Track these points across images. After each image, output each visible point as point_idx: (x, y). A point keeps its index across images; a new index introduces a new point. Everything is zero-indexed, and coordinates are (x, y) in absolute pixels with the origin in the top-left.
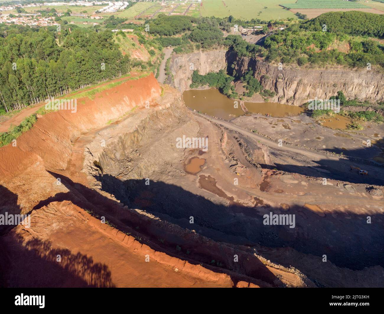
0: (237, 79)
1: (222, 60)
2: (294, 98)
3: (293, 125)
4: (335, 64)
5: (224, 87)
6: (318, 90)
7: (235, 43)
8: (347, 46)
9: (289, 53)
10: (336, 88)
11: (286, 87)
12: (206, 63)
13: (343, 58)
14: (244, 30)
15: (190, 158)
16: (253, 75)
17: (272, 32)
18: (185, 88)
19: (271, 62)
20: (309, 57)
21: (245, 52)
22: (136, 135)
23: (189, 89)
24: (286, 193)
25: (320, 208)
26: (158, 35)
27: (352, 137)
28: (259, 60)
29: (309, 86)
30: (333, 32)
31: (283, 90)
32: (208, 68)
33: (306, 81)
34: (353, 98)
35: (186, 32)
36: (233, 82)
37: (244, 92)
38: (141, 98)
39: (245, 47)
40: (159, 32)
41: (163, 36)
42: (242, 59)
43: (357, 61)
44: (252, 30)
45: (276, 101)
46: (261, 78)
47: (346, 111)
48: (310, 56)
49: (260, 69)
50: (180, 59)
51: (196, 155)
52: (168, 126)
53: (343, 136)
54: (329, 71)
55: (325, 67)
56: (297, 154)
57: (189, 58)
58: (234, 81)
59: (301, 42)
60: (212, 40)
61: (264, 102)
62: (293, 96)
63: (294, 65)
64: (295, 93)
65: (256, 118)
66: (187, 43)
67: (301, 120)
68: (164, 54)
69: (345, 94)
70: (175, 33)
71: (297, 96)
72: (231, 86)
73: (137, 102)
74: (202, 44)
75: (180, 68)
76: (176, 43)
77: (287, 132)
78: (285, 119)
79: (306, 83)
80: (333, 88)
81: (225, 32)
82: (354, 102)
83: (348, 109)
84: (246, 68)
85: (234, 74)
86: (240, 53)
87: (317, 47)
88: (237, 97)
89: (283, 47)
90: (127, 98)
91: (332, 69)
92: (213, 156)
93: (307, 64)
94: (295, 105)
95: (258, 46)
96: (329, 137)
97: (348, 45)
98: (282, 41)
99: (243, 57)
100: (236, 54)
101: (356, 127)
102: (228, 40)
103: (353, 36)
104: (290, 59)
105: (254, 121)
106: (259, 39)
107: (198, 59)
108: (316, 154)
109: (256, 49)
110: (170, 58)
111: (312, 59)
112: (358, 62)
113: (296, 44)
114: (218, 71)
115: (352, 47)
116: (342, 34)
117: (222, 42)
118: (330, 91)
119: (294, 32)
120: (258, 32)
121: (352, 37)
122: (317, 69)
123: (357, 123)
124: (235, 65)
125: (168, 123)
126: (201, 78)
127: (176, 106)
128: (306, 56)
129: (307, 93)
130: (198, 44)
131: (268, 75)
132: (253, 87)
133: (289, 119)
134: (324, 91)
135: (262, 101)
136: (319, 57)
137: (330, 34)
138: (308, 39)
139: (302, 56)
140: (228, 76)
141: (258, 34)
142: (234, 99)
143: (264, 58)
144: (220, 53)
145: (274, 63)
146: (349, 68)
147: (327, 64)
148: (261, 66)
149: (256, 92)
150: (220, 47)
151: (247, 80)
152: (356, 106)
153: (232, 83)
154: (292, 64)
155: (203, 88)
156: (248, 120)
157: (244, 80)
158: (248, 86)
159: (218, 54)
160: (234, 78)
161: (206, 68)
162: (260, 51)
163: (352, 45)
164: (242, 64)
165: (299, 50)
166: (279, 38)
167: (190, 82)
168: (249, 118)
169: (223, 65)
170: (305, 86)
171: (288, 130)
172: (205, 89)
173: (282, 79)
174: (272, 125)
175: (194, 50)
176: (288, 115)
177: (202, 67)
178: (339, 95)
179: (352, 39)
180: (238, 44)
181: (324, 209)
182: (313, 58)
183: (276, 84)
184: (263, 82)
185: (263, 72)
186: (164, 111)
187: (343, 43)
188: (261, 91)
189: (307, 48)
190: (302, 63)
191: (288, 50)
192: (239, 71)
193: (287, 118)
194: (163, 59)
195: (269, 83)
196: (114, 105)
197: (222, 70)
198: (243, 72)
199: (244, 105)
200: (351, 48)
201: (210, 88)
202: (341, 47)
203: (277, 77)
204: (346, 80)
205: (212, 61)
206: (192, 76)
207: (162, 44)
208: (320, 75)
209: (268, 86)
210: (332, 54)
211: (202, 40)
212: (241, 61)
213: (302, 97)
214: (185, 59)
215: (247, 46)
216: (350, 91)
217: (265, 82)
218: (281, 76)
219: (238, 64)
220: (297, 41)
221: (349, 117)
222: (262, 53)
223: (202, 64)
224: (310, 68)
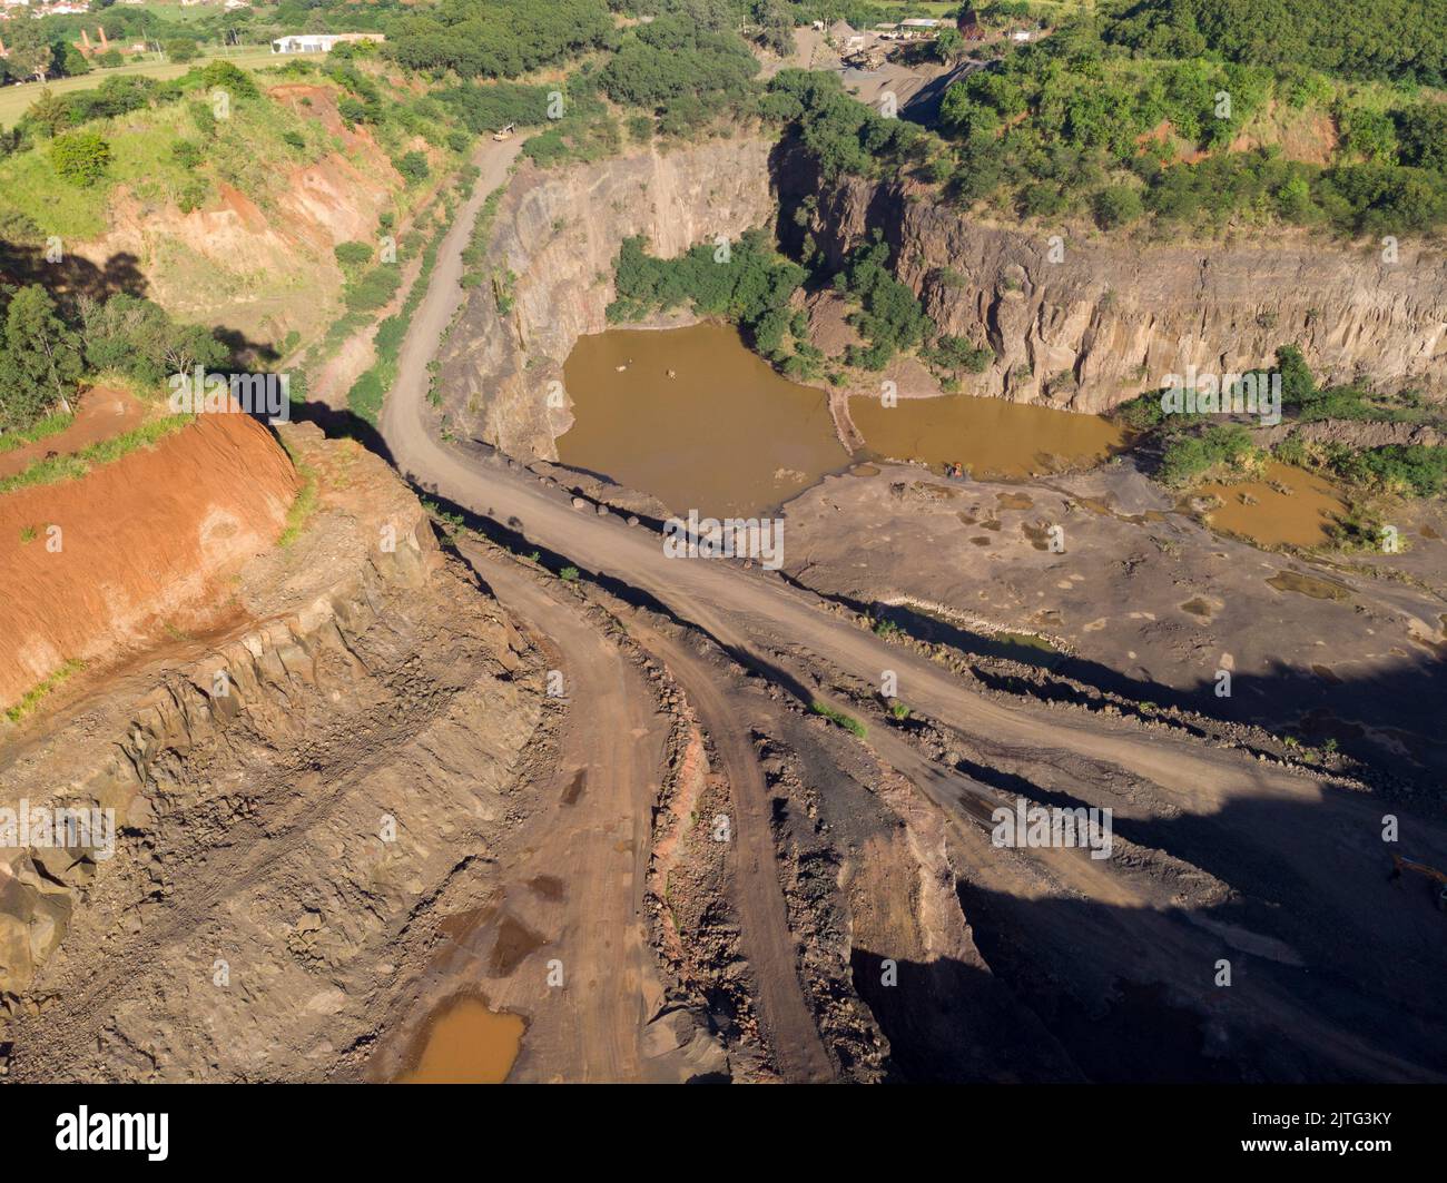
0: (818, 280)
1: (753, 184)
2: (1077, 379)
3: (1075, 529)
4: (1271, 220)
5: (762, 316)
6: (1186, 342)
7: (808, 107)
8: (1323, 129)
9: (1056, 165)
10: (1271, 334)
11: (1040, 328)
12: (680, 201)
13: (1306, 193)
14: (857, 42)
16: (891, 264)
17: (975, 55)
18: (579, 322)
19: (970, 207)
20: (1147, 189)
21: (852, 152)
23: (600, 327)
26: (451, 74)
27: (1356, 599)
28: (918, 195)
29: (1147, 321)
30: (1260, 61)
31: (1027, 338)
32: (690, 225)
33: (1131, 303)
34: (1345, 379)
35: (584, 59)
36: (801, 293)
37: (848, 348)
39: (852, 128)
40: (457, 62)
41: (476, 82)
42: (839, 187)
43: (1374, 205)
44: (894, 36)
45: (996, 387)
46: (924, 280)
47: (1314, 439)
48: (1154, 181)
49: (922, 237)
50: (555, 189)
53: (1314, 591)
54: (1239, 252)
55: (1223, 234)
56: (1104, 769)
57: (598, 183)
58: (805, 286)
59: (1109, 112)
60: (709, 96)
61: (939, 395)
62: (1071, 367)
63: (1079, 223)
64: (1082, 357)
65: (900, 487)
66: (589, 109)
67: (1113, 496)
68: (477, 172)
69: (1310, 360)
70: (534, 62)
71: (1090, 367)
72: (793, 311)
74: (660, 111)
75: (555, 235)
76: (533, 111)
77: (1045, 571)
78: (1035, 493)
79: (1131, 311)
80: (1254, 333)
81: (765, 56)
82: (1353, 398)
83: (1323, 432)
84: (861, 229)
85: (808, 253)
86: (831, 158)
87: (1184, 135)
88: (816, 372)
89: (1025, 135)
91: (1256, 245)
93: (1139, 221)
94: (1082, 407)
95: (910, 123)
96: (1248, 601)
97: (1329, 125)
98: (1022, 104)
99: (843, 178)
100: (812, 164)
101: (1370, 536)
102: (780, 93)
103: (1349, 79)
104: (1060, 194)
105: (889, 506)
106: (919, 87)
107: (643, 187)
108: (1199, 765)
109: (904, 143)
110: (499, 192)
111: (1163, 195)
112: (1377, 214)
113: (1086, 121)
114: (737, 238)
115: (1346, 137)
116: (1300, 70)
117: (751, 101)
118: (1241, 347)
119: (1076, 60)
120: (919, 52)
121: (1346, 89)
122: (1187, 244)
123: (1369, 507)
124: (811, 211)
126: (656, 275)
128: (1135, 183)
129: (1135, 358)
130: (641, 113)
131: (957, 268)
132: (891, 323)
133: (1056, 489)
134: (1213, 347)
135: (931, 392)
136: (1196, 187)
137: (1248, 71)
138: (1143, 96)
139: (1117, 180)
140: (781, 261)
141: (916, 63)
142: (803, 379)
143: (936, 188)
144: (745, 157)
145: (983, 215)
146: (1335, 238)
147: (1234, 220)
148: (925, 223)
149: (903, 349)
150: (745, 127)
151: (864, 289)
152: (1363, 417)
153: (798, 300)
154: (1067, 222)
155: (669, 323)
156: (862, 498)
157: (851, 288)
158: (866, 315)
159: (735, 158)
160: (806, 273)
161: (683, 225)
162: (919, 150)
163: (1345, 125)
164: (840, 208)
165: (1102, 152)
166: (1010, 89)
167: (607, 294)
168: (869, 487)
169: (760, 207)
170: (1127, 322)
171: (1050, 559)
172: (679, 324)
173: (1023, 289)
174: (975, 531)
175: (624, 142)
176: (1051, 470)
177: (660, 222)
178: (1283, 361)
179: (1345, 98)
180: (823, 115)
182: (1165, 194)
183: (993, 311)
184: (936, 300)
185: (936, 253)
187: (1303, 115)
188: (925, 343)
189: (1139, 140)
190: (1114, 218)
191: (1050, 152)
192: (828, 239)
193: (1044, 484)
194: (468, 195)
195: (960, 306)
197: (756, 233)
198: (846, 248)
199: (847, 412)
200: (1343, 142)
201: (698, 321)
202: (1294, 134)
203: (1000, 282)
204: (1315, 295)
205: (708, 190)
206: (618, 265)
207: (468, 117)
208: (1196, 272)
209: (959, 322)
210: (1256, 172)
211: (659, 96)
212: (835, 193)
213: (1113, 376)
214: (576, 189)
215: (862, 123)
216: (1336, 347)
217: (942, 302)
218: (1017, 275)
219: (822, 207)
220: (1091, 109)
221: (1332, 473)
222: (930, 160)
223: (659, 206)
224: (1151, 239)
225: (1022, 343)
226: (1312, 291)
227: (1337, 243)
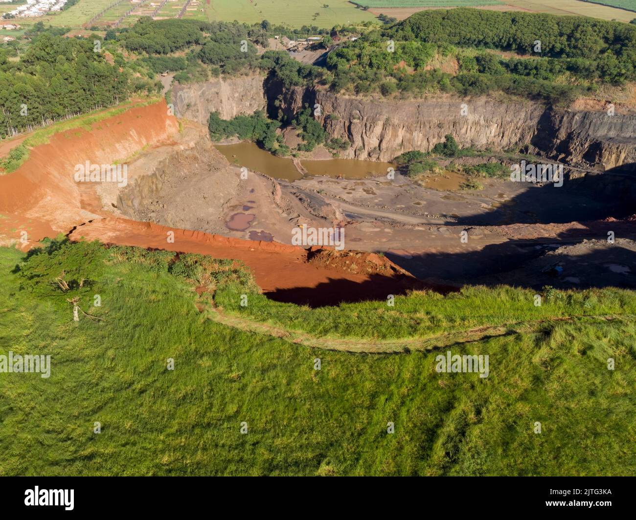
0: (285, 124)
1: (257, 93)
2: (380, 150)
3: (379, 189)
4: (438, 91)
5: (266, 137)
6: (415, 134)
7: (277, 63)
8: (454, 63)
9: (367, 75)
10: (443, 130)
11: (366, 132)
12: (231, 99)
13: (449, 83)
14: (292, 44)
15: (232, 214)
16: (312, 115)
17: (337, 45)
19: (339, 92)
20: (398, 82)
21: (295, 77)
22: (154, 180)
24: (365, 241)
25: (407, 251)
26: (144, 53)
27: (467, 200)
28: (320, 89)
29: (401, 128)
30: (432, 42)
31: (362, 136)
32: (235, 108)
33: (396, 121)
34: (468, 145)
35: (192, 48)
36: (279, 130)
37: (299, 145)
38: (153, 133)
39: (295, 69)
40: (146, 48)
41: (154, 55)
42: (291, 91)
43: (470, 85)
44: (305, 43)
45: (352, 155)
46: (324, 120)
47: (458, 164)
48: (400, 80)
49: (323, 104)
50: (187, 92)
51: (240, 210)
52: (195, 174)
53: (454, 199)
54: (429, 102)
55: (424, 97)
57: (202, 91)
58: (280, 128)
59: (384, 58)
60: (239, 60)
61: (332, 159)
62: (377, 145)
63: (376, 94)
64: (381, 141)
65: (322, 181)
66: (195, 65)
67: (392, 181)
69: (456, 139)
70: (174, 49)
71: (384, 145)
72: (277, 135)
73: (148, 138)
74: (222, 66)
75: (188, 109)
76: (175, 66)
77: (371, 198)
78: (366, 182)
79: (396, 124)
80: (437, 130)
81: (258, 47)
82: (471, 150)
83: (461, 161)
84: (300, 105)
85: (280, 117)
86: (288, 81)
87: (409, 66)
88: (287, 154)
89: (357, 67)
90: (135, 132)
91: (434, 100)
92: (265, 210)
93: (396, 93)
94: (382, 160)
95: (317, 67)
96: (434, 202)
97: (456, 62)
98: (355, 57)
99: (292, 87)
100: (281, 83)
101: (473, 187)
102: (266, 59)
103: (462, 47)
104: (370, 85)
105: (318, 186)
106: (317, 57)
107: (217, 93)
109: (314, 72)
110: (169, 91)
111: (403, 84)
112: (471, 88)
113: (377, 61)
114: (252, 114)
115: (461, 65)
116: (445, 44)
117: (256, 63)
118: (433, 135)
119: (372, 42)
120: (316, 46)
121: (461, 50)
122: (412, 100)
123: (474, 180)
124: (281, 101)
125: (194, 170)
126: (224, 125)
127: (202, 148)
128: (394, 80)
129: (399, 140)
130: (215, 67)
131: (336, 114)
132: (314, 135)
133: (374, 180)
134: (425, 136)
135: (329, 158)
136: (413, 81)
137: (428, 45)
138: (395, 53)
139: (388, 80)
140: (269, 121)
141: (316, 49)
142: (283, 156)
143: (327, 86)
144: (254, 83)
145: (344, 94)
146: (459, 97)
147: (427, 92)
148: (324, 99)
149: (318, 144)
150: (254, 72)
151: (303, 124)
152: (474, 156)
153: (278, 132)
154: (372, 94)
155: (230, 142)
156: (308, 185)
157: (298, 124)
158: (305, 133)
159: (250, 83)
160: (280, 124)
161: (232, 108)
162: (320, 75)
163: (461, 62)
164: (292, 98)
165: (383, 71)
166: (350, 53)
167: (206, 132)
168: (310, 182)
169: (260, 103)
170: (395, 128)
171: (371, 196)
172: (234, 143)
173: (359, 119)
174: (346, 191)
175: (210, 77)
177: (224, 107)
178: (447, 140)
179: (461, 53)
180: (283, 65)
181: (412, 252)
183: (349, 127)
184: (329, 126)
185: (328, 109)
186: (187, 152)
187: (447, 58)
188: (326, 141)
189: (394, 67)
190: (387, 92)
191: (365, 72)
192: (288, 110)
193: (369, 179)
195: (338, 127)
196: (118, 141)
197: (259, 112)
198: (295, 112)
200: (461, 67)
201: (241, 141)
202: (445, 65)
203: (351, 117)
204: (455, 116)
205: (241, 95)
206: (209, 121)
207: (152, 67)
208: (416, 110)
209: (338, 132)
210: (432, 76)
211: (221, 60)
212: (290, 93)
213: (392, 148)
214: (194, 93)
215: (298, 68)
216: (464, 135)
217: (331, 126)
218: (357, 114)
219: (285, 99)
220: (378, 57)
221: (464, 173)
222: (324, 77)
223: (223, 101)
224: (400, 99)
225: (360, 138)
226: (454, 115)
227: (460, 98)
